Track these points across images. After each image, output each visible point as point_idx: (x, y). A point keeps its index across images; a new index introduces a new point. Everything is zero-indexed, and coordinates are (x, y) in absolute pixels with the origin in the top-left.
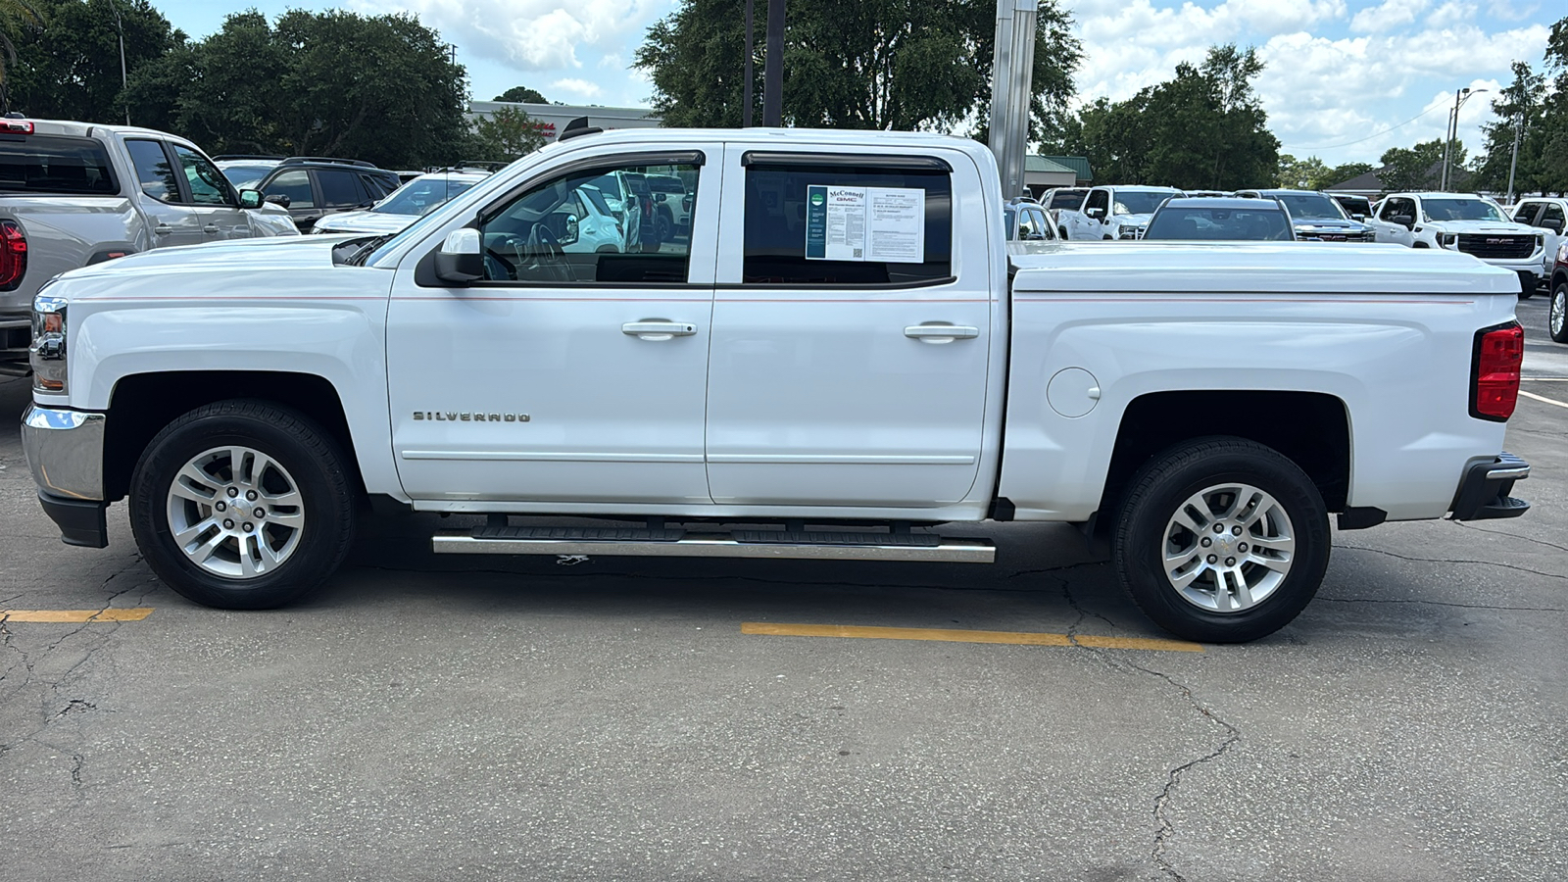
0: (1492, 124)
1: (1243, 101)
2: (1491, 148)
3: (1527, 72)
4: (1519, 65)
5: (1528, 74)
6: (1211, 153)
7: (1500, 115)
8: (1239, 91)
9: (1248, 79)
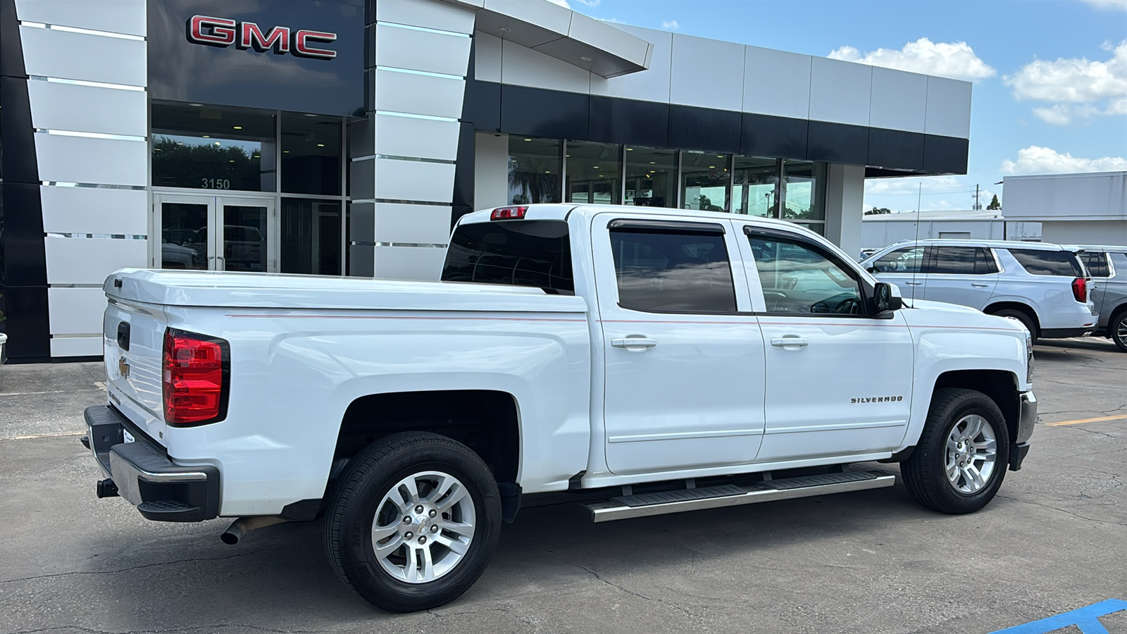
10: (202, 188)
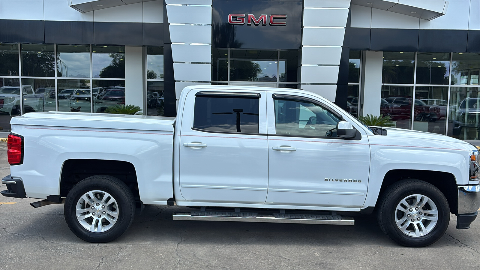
10: (248, 81)
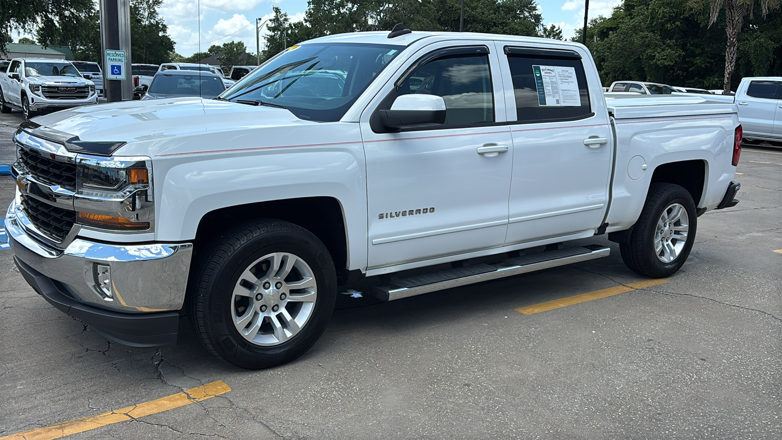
0: (268, 35)
1: (154, 19)
2: (269, 47)
3: (279, 12)
4: (276, 8)
5: (280, 12)
6: (142, 46)
7: (271, 31)
8: (152, 14)
9: (156, 8)
